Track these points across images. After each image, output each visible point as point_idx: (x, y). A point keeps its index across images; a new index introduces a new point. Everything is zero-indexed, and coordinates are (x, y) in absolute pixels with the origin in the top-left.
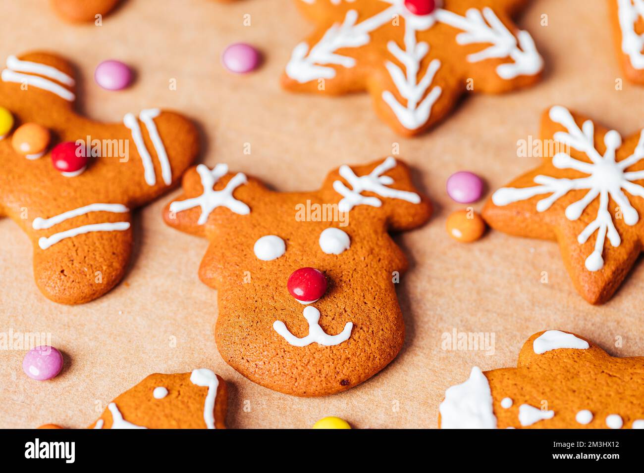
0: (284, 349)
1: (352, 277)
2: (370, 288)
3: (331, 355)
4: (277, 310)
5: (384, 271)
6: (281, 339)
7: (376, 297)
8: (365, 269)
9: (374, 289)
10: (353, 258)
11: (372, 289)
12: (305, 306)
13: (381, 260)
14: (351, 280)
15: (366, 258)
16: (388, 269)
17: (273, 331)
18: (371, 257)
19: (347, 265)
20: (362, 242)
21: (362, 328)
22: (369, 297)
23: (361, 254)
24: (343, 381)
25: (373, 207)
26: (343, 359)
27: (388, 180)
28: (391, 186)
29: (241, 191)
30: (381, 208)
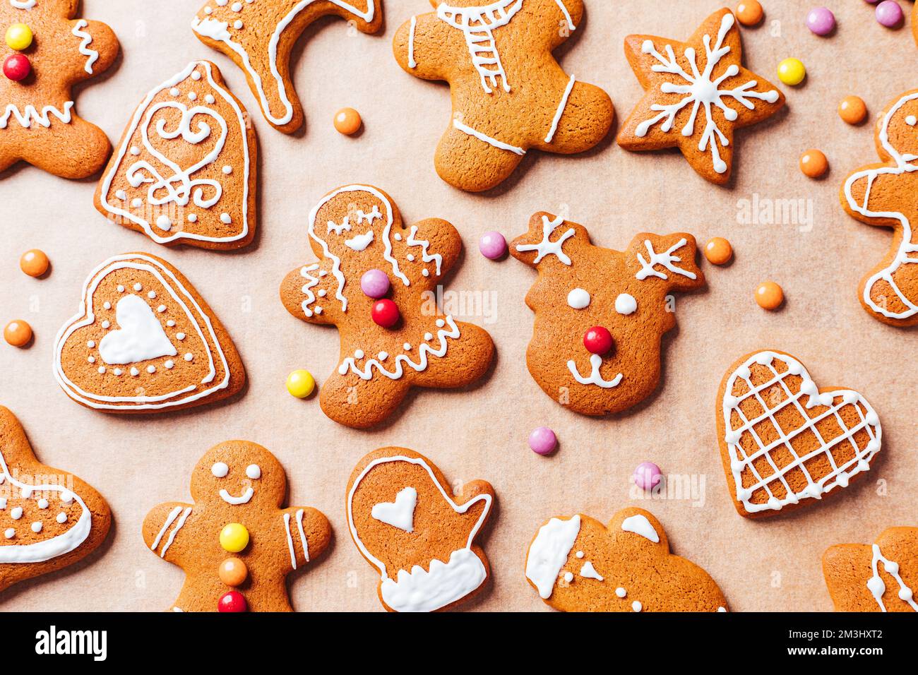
0: (571, 382)
1: (632, 336)
2: (642, 346)
3: (602, 394)
4: (573, 351)
5: (656, 333)
6: (571, 375)
7: (645, 354)
8: (642, 330)
9: (644, 348)
10: (636, 320)
12: (593, 353)
13: (656, 324)
14: (630, 338)
15: (645, 322)
16: (659, 331)
17: (565, 367)
18: (649, 321)
19: (631, 325)
20: (646, 307)
21: (628, 378)
22: (639, 354)
23: (643, 317)
24: (606, 411)
25: (661, 279)
26: (610, 398)
27: (677, 258)
28: (678, 263)
29: (569, 242)
30: (667, 280)
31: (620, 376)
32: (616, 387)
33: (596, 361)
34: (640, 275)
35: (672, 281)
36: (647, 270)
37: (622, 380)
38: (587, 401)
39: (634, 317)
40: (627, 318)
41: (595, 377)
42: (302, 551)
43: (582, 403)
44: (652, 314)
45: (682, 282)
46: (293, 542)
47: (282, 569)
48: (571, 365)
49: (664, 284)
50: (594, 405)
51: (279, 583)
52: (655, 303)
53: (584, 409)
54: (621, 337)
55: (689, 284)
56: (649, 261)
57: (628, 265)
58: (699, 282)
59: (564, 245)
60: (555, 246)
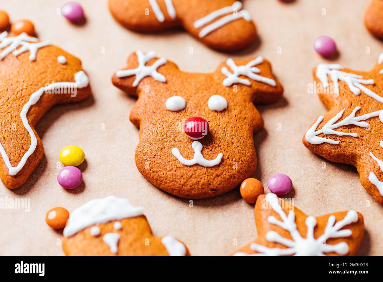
0: (177, 166)
1: (226, 126)
2: (237, 134)
3: (207, 172)
4: (175, 142)
5: (247, 125)
6: (176, 160)
7: (240, 140)
8: (235, 122)
9: (239, 135)
10: (228, 115)
11: (238, 135)
12: (194, 141)
13: (246, 119)
14: (225, 128)
15: (236, 116)
16: (250, 124)
17: (171, 154)
18: (240, 115)
19: (224, 119)
20: (235, 106)
21: (228, 158)
22: (235, 140)
23: (234, 113)
24: (213, 190)
25: (245, 85)
26: (214, 175)
27: (256, 70)
28: (258, 74)
29: (162, 68)
30: (250, 86)
31: (220, 156)
32: (217, 166)
33: (197, 146)
34: (227, 82)
35: (256, 86)
36: (231, 78)
37: (223, 160)
38: (194, 181)
39: (226, 113)
40: (220, 114)
41: (198, 158)
43: (190, 183)
44: (241, 111)
45: (264, 88)
48: (175, 152)
49: (248, 89)
50: (201, 184)
52: (243, 103)
53: (192, 189)
54: (217, 127)
55: (270, 90)
56: (232, 72)
57: (216, 78)
58: (279, 89)
59: (158, 69)
60: (151, 70)
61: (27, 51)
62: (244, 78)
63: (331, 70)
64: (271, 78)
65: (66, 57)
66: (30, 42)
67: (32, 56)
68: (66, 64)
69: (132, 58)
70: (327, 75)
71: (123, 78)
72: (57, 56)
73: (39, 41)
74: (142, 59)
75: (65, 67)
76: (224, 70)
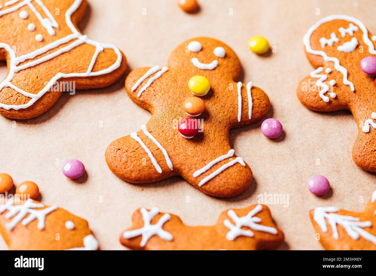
25: (248, 237)
27: (257, 219)
28: (259, 223)
29: (167, 224)
30: (253, 237)
35: (259, 237)
36: (235, 231)
42: (247, 109)
45: (266, 237)
46: (242, 101)
47: (230, 118)
49: (252, 240)
51: (225, 127)
55: (272, 238)
56: (234, 224)
57: (219, 231)
58: (280, 236)
59: (163, 226)
60: (157, 228)
61: (36, 220)
62: (246, 228)
63: (328, 213)
64: (272, 226)
65: (73, 222)
66: (37, 209)
67: (41, 225)
68: (74, 229)
69: (137, 216)
70: (325, 218)
71: (132, 239)
72: (65, 222)
73: (46, 207)
74: (147, 217)
75: (73, 232)
76: (227, 223)
